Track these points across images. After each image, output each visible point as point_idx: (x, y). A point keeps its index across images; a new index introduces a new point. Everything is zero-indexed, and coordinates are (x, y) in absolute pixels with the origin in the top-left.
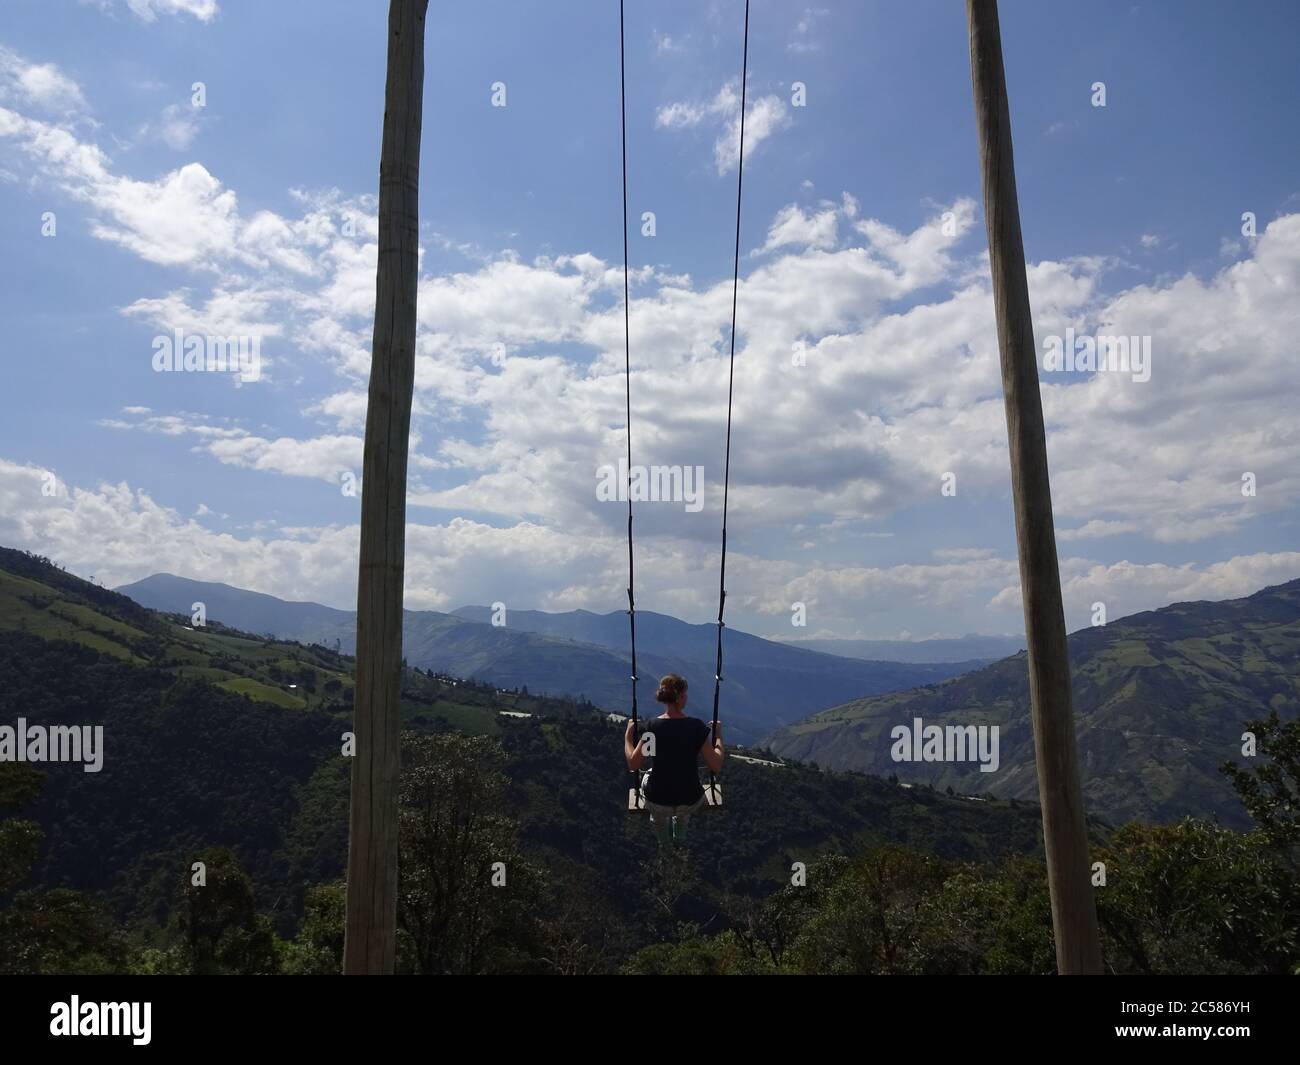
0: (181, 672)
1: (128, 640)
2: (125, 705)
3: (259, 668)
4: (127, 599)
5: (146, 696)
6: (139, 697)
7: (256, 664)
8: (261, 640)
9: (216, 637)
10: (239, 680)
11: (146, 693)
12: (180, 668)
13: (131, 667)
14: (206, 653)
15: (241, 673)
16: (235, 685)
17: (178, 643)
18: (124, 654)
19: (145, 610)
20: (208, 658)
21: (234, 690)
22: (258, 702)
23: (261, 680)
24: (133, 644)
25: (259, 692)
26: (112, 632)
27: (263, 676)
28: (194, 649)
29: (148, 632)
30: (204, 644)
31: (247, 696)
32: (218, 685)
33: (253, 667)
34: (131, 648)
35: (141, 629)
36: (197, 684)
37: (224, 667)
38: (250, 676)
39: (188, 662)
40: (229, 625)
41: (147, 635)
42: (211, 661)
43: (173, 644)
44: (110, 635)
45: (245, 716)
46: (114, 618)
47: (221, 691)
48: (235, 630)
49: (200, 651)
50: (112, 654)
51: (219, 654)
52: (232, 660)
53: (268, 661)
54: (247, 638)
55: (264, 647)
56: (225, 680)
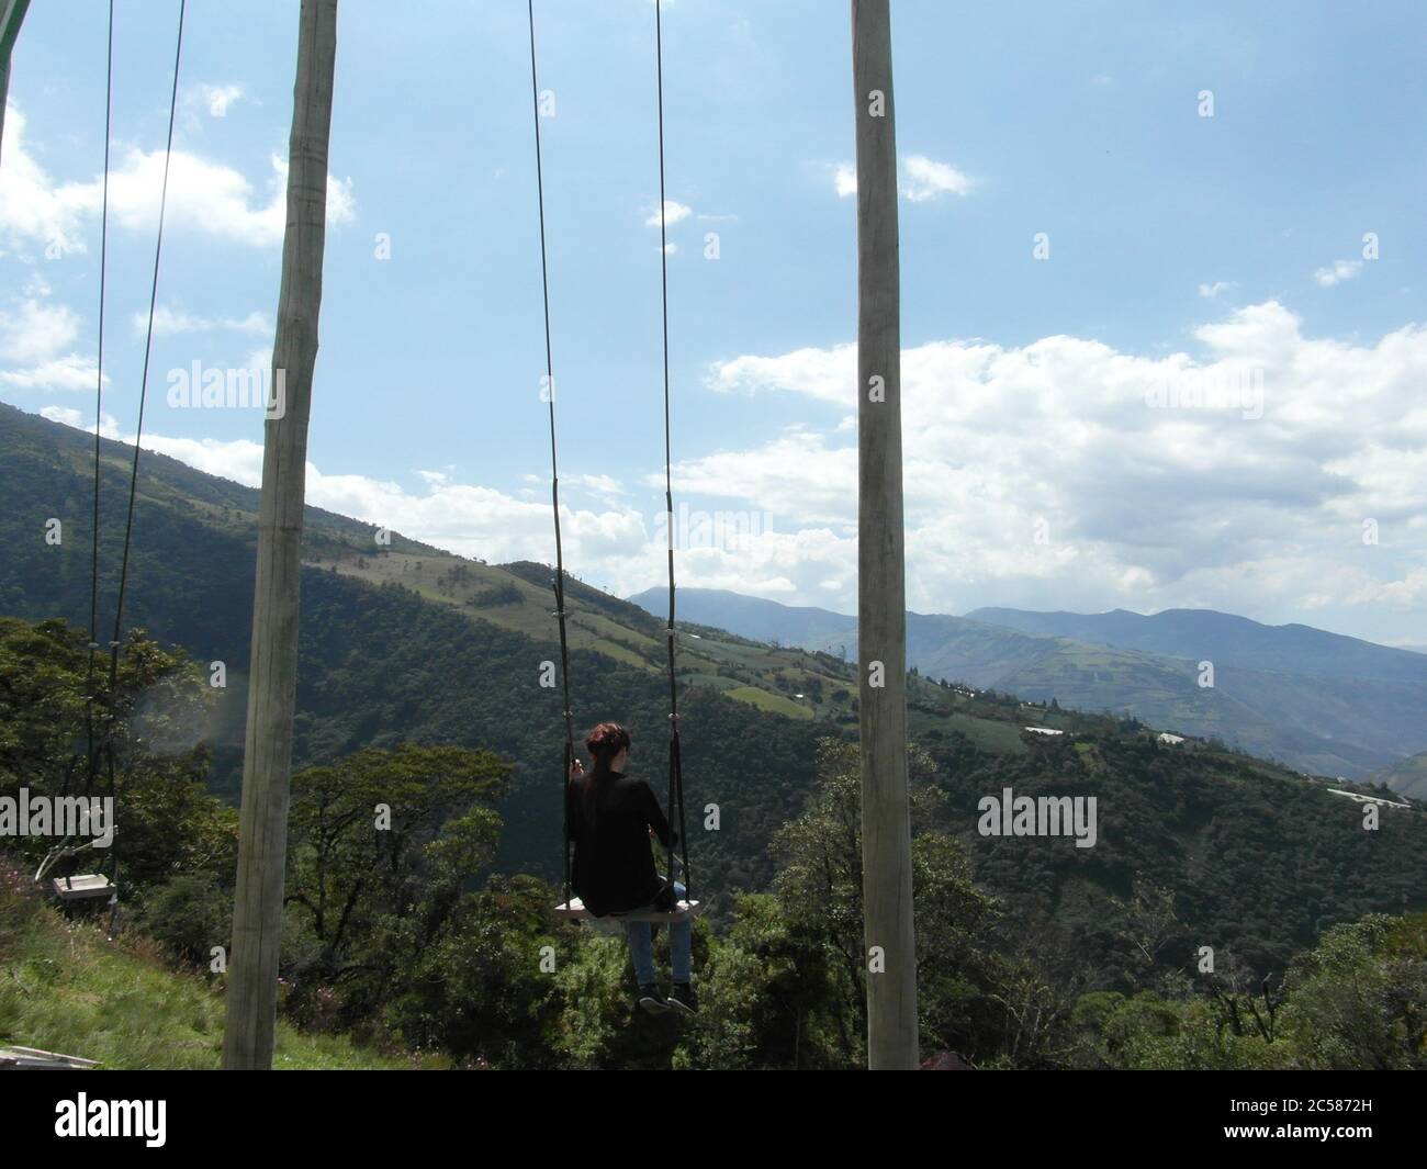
0: (691, 681)
1: (641, 648)
2: (642, 712)
3: (765, 677)
4: (637, 608)
5: (661, 704)
6: (656, 704)
7: (761, 672)
8: (766, 647)
9: (724, 645)
10: (745, 689)
11: (660, 701)
12: (689, 676)
13: (645, 675)
14: (714, 661)
15: (747, 681)
16: (742, 694)
17: (687, 651)
18: (638, 662)
19: (655, 618)
20: (715, 666)
21: (742, 699)
22: (766, 712)
23: (767, 689)
24: (645, 652)
25: (768, 701)
26: (626, 641)
27: (769, 685)
28: (701, 657)
29: (658, 640)
30: (711, 653)
31: (755, 706)
32: (727, 693)
33: (759, 676)
34: (644, 656)
35: (653, 637)
36: (707, 692)
37: (732, 675)
38: (757, 685)
39: (697, 670)
40: (733, 631)
41: (656, 643)
42: (719, 670)
43: (682, 652)
44: (624, 644)
45: (754, 726)
46: (627, 627)
47: (729, 700)
48: (740, 638)
49: (708, 659)
50: (629, 663)
51: (726, 663)
52: (740, 669)
53: (774, 670)
54: (752, 646)
55: (768, 655)
56: (733, 689)
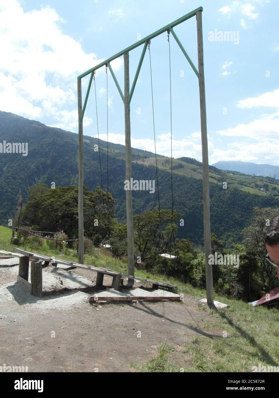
0: (230, 186)
1: (216, 178)
2: (217, 195)
3: (252, 184)
4: (215, 167)
5: (222, 193)
6: (221, 193)
7: (250, 183)
8: (251, 176)
9: (238, 176)
10: (246, 188)
11: (222, 192)
12: (230, 185)
13: (218, 185)
14: (237, 181)
15: (246, 186)
16: (245, 189)
17: (229, 178)
18: (215, 182)
19: (219, 170)
20: (237, 182)
21: (245, 191)
22: (252, 194)
23: (252, 188)
24: (217, 179)
25: (252, 191)
26: (212, 176)
27: (253, 186)
28: (233, 180)
29: (221, 176)
30: (236, 178)
31: (249, 192)
32: (241, 189)
33: (250, 184)
34: (217, 180)
35: (219, 175)
36: (235, 189)
37: (242, 184)
38: (249, 187)
39: (232, 183)
40: (242, 172)
41: (220, 177)
42: (238, 183)
43: (227, 178)
45: (249, 198)
46: (212, 173)
47: (241, 191)
48: (244, 174)
49: (235, 180)
50: (213, 182)
51: (240, 181)
52: (244, 182)
53: (254, 182)
54: (247, 176)
55: (252, 178)
56: (242, 188)
